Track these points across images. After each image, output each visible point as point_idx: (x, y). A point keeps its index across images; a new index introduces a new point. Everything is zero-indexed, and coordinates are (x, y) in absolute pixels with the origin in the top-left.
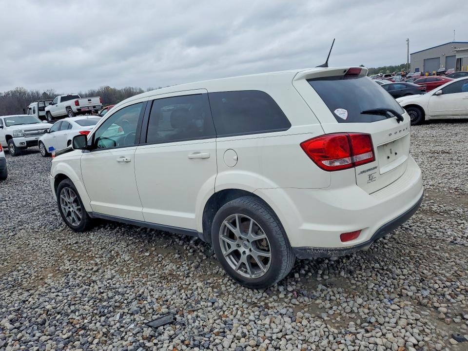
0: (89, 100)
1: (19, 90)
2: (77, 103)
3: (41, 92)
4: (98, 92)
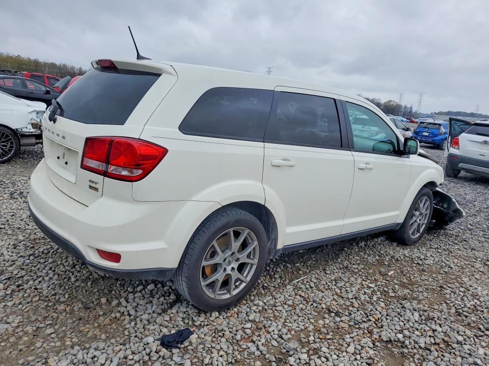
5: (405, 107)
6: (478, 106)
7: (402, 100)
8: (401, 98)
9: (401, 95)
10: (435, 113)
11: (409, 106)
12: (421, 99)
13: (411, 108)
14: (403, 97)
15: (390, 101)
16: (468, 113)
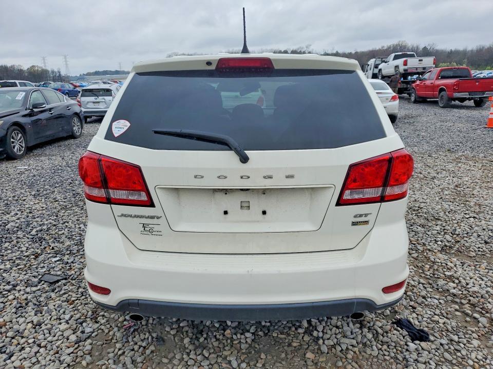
0: (420, 60)
1: (401, 43)
2: (405, 63)
3: (421, 47)
4: (488, 48)
5: (53, 72)
6: (120, 64)
7: (47, 64)
8: (45, 63)
9: (44, 59)
10: (84, 75)
11: (56, 70)
12: (66, 61)
13: (59, 72)
14: (46, 61)
15: (33, 66)
16: (113, 72)
